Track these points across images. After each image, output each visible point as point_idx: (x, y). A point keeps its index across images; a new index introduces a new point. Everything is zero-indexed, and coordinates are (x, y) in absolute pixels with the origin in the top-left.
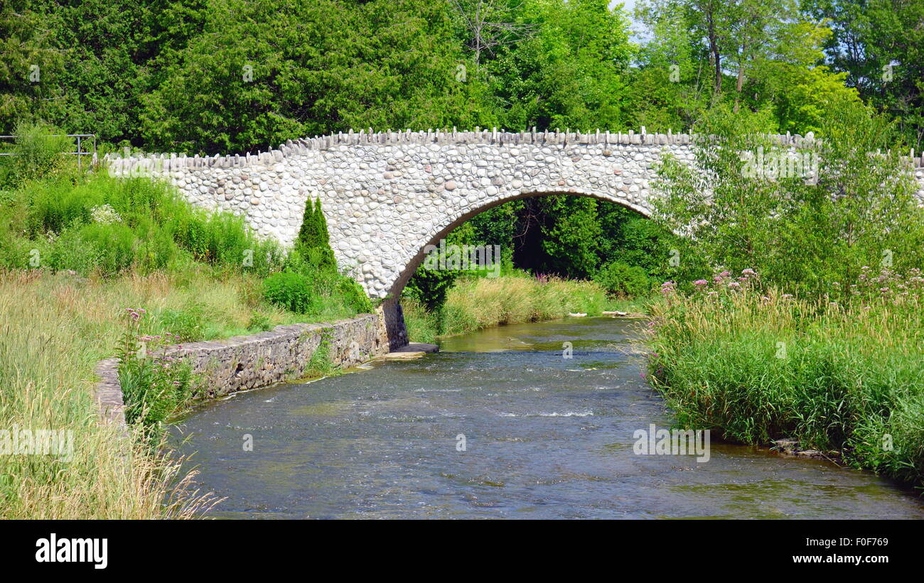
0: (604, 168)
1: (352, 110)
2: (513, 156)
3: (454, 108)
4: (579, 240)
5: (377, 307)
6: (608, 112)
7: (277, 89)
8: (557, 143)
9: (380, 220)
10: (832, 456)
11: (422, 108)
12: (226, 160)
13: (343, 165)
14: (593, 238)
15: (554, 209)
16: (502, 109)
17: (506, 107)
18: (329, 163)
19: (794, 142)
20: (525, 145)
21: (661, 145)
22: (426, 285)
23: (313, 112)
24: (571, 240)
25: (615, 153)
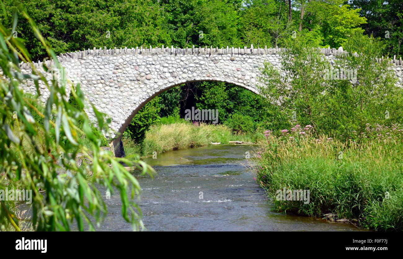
0: (231, 67)
1: (93, 35)
2: (182, 61)
3: (148, 33)
4: (216, 102)
5: (110, 143)
6: (230, 32)
7: (52, 25)
8: (206, 54)
9: (111, 96)
10: (354, 222)
11: (132, 34)
12: (27, 65)
13: (91, 67)
14: (223, 101)
15: (202, 85)
16: (172, 31)
17: (175, 29)
18: (83, 66)
19: (332, 52)
20: (189, 55)
21: (261, 54)
22: (134, 130)
23: (72, 37)
24: (211, 102)
25: (237, 59)
